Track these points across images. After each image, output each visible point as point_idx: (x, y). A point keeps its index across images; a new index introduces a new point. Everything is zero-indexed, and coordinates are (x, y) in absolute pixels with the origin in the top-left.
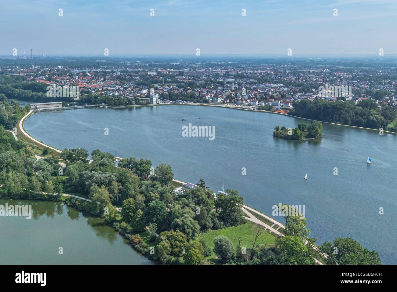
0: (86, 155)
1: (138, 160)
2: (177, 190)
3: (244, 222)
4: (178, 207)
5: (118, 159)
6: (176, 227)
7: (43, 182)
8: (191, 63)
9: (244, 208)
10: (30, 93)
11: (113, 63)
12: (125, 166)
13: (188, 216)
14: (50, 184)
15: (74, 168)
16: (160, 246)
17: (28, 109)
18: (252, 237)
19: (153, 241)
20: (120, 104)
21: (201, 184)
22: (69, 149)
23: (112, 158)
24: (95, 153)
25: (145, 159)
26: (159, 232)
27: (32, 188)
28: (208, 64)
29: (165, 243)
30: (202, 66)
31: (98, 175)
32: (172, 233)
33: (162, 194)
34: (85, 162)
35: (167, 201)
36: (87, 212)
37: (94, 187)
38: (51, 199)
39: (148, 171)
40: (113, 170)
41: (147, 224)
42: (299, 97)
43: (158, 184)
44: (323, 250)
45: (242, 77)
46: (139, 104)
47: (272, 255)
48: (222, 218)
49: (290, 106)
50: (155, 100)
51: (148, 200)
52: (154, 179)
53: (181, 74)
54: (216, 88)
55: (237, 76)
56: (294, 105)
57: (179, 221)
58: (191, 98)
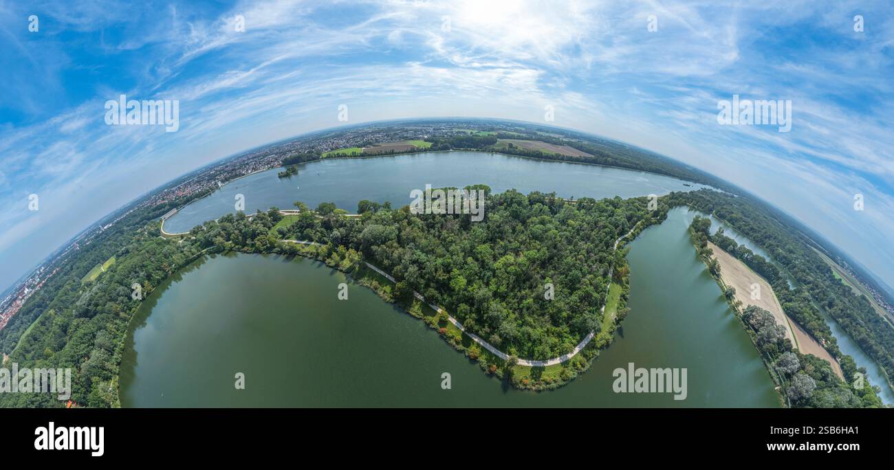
0: (201, 227)
1: (226, 216)
2: (250, 219)
3: (283, 217)
4: (254, 226)
5: (216, 221)
6: (258, 234)
7: (190, 251)
8: (229, 160)
9: (280, 212)
10: (158, 212)
11: (191, 175)
12: (222, 222)
13: (261, 228)
14: (194, 250)
15: (200, 236)
16: (257, 246)
17: (161, 221)
18: (290, 221)
19: (253, 245)
20: (204, 194)
21: (259, 212)
22: (192, 229)
23: (214, 221)
24: (205, 224)
25: (228, 214)
26: (253, 241)
27: (188, 257)
28: (238, 157)
29: (258, 243)
30: (235, 159)
31: (212, 233)
32: (258, 237)
33: (244, 225)
34: (203, 230)
35: (249, 226)
36: (218, 251)
37: (214, 239)
38: (199, 256)
39: (233, 218)
40: (217, 227)
41: (246, 240)
42: (283, 158)
43: (240, 221)
44: (316, 211)
45: (255, 157)
46: (213, 190)
47: (300, 223)
48: (274, 220)
49: (281, 162)
50: (220, 184)
51: (240, 231)
52: (237, 220)
53: (227, 166)
54: (245, 167)
55: (253, 158)
56: (282, 161)
57: (258, 231)
58: (236, 176)
